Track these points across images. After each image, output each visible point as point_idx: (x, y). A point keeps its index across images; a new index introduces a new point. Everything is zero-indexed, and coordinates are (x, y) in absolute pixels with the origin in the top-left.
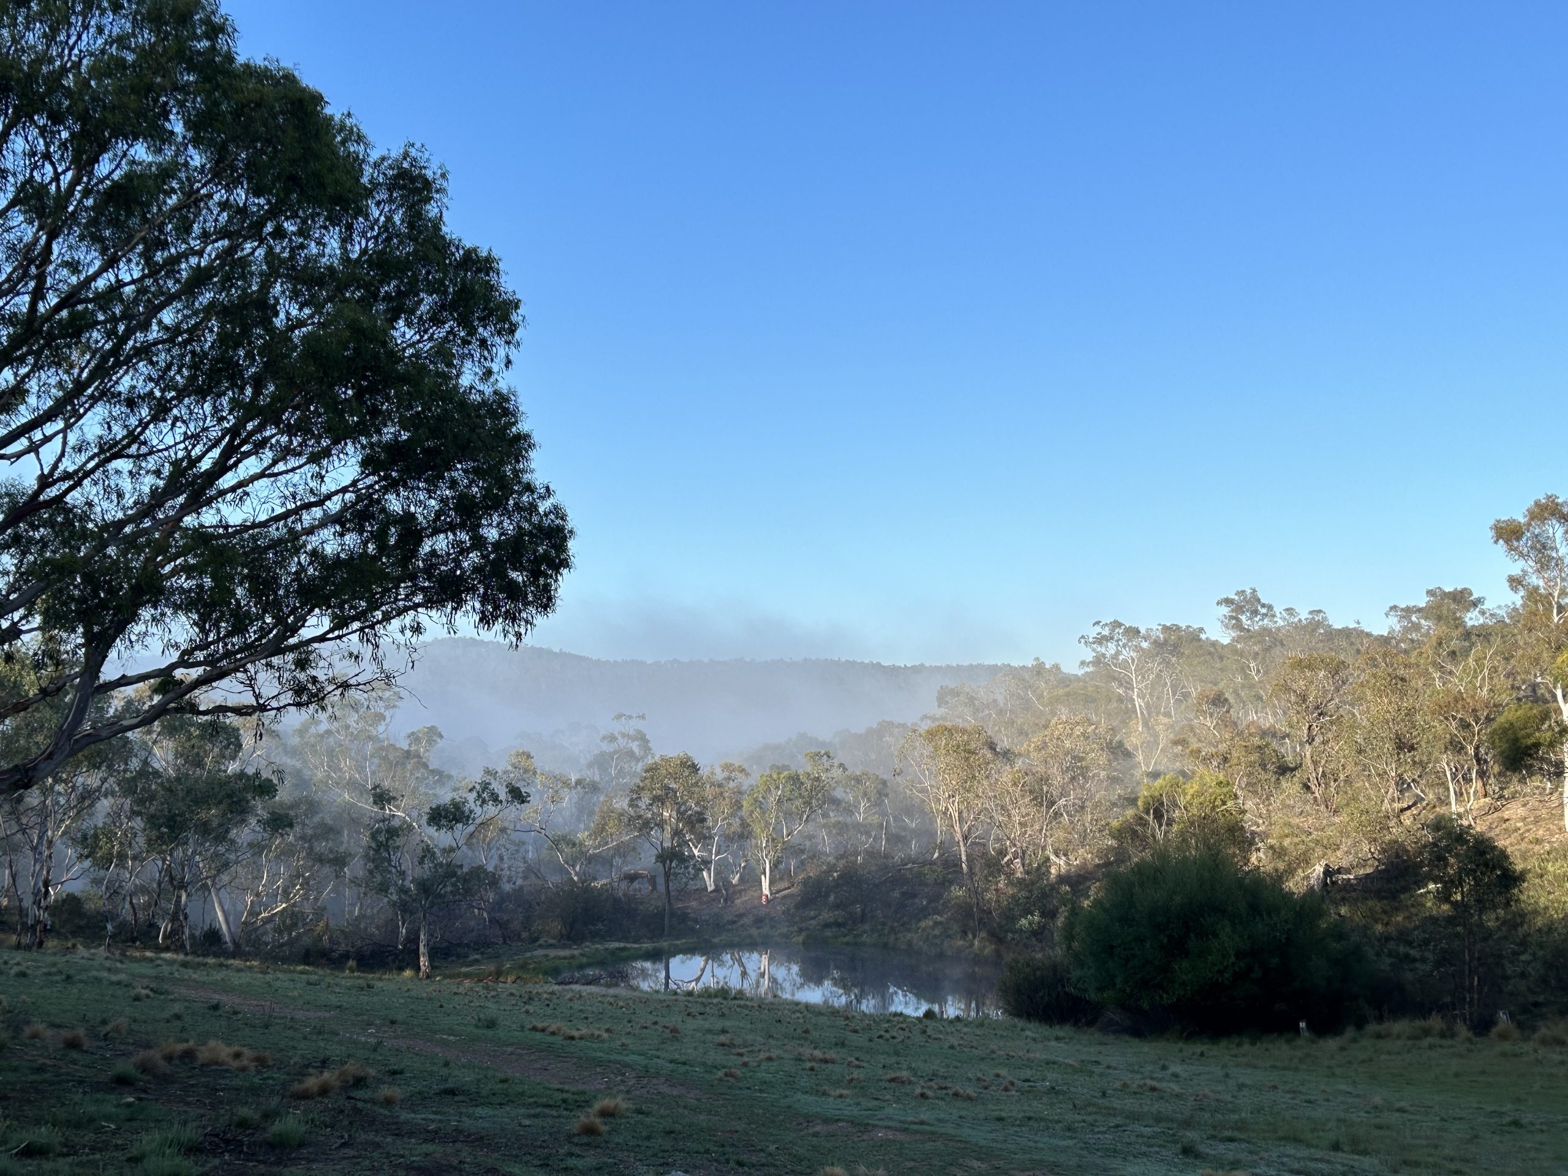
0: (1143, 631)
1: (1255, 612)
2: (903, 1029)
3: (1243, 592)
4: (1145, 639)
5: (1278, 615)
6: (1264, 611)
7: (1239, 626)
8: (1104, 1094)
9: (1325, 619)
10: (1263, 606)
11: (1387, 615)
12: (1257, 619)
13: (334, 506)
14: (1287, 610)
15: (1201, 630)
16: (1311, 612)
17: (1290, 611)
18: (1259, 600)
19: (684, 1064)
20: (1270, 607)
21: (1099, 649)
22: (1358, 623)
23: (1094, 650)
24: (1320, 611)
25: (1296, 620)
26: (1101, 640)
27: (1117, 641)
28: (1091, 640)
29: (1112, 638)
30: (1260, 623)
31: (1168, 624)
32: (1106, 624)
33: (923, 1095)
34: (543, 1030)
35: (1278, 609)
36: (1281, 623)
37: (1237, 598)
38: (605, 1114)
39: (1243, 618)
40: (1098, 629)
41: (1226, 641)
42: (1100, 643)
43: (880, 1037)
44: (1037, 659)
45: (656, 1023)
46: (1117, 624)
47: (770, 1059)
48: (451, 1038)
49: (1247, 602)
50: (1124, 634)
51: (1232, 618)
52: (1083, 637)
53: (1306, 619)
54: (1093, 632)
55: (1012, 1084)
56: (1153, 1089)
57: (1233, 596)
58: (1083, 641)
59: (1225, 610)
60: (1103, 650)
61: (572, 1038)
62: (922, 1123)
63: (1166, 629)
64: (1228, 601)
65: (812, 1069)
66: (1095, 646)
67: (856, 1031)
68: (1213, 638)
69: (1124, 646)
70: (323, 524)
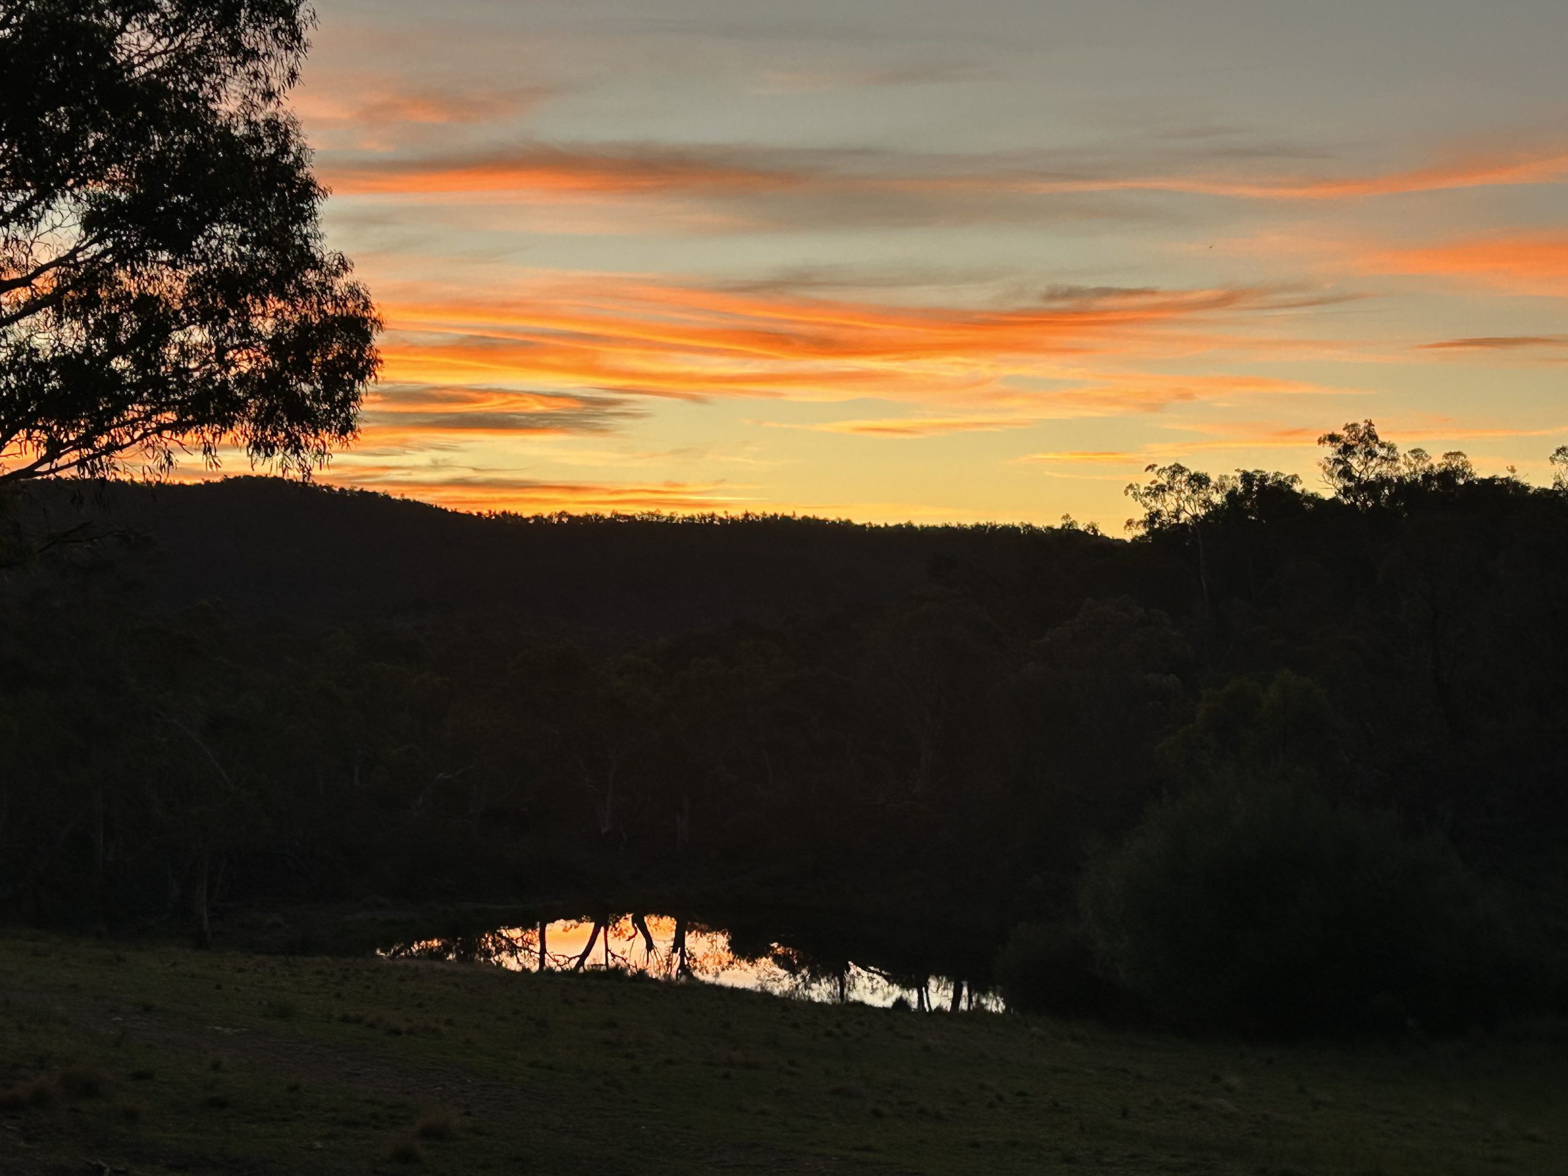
0: (1214, 479)
1: (1371, 454)
2: (861, 1024)
3: (1354, 425)
4: (1218, 488)
5: (1402, 459)
6: (1383, 452)
7: (1346, 473)
8: (1125, 1114)
9: (1465, 464)
10: (1382, 446)
11: (1552, 459)
12: (1372, 464)
13: (45, 284)
14: (1413, 451)
15: (1294, 478)
16: (1446, 456)
17: (1417, 453)
18: (1374, 437)
19: (550, 1068)
20: (1391, 448)
21: (1153, 503)
22: (1513, 470)
23: (1145, 505)
24: (1459, 454)
25: (1426, 465)
26: (1158, 491)
27: (1179, 492)
28: (1142, 491)
29: (1171, 488)
30: (1377, 470)
31: (1250, 470)
32: (1164, 470)
33: (877, 1114)
34: (358, 1021)
35: (1402, 450)
36: (1405, 470)
37: (1346, 434)
38: (431, 1133)
39: (1354, 462)
40: (1152, 475)
41: (1328, 494)
42: (1155, 495)
43: (829, 1034)
44: (1067, 517)
45: (516, 1012)
46: (1178, 469)
47: (670, 1062)
48: (228, 1030)
49: (1360, 441)
50: (1188, 483)
51: (1337, 461)
52: (1131, 486)
53: (1439, 465)
54: (1145, 480)
55: (1000, 1098)
56: (1195, 1107)
57: (1340, 432)
58: (1131, 492)
59: (1329, 451)
60: (1159, 506)
61: (398, 1033)
62: (868, 1149)
63: (1247, 478)
64: (1333, 438)
65: (727, 1076)
66: (1147, 500)
67: (795, 1026)
68: (1310, 490)
69: (1188, 499)
70: (31, 308)
